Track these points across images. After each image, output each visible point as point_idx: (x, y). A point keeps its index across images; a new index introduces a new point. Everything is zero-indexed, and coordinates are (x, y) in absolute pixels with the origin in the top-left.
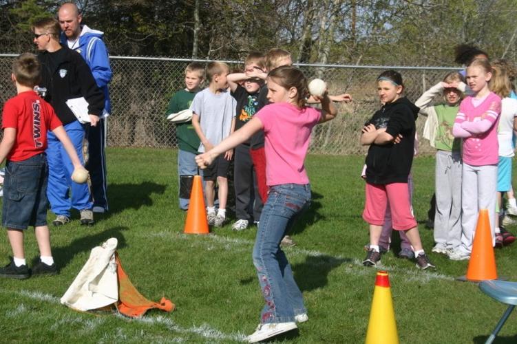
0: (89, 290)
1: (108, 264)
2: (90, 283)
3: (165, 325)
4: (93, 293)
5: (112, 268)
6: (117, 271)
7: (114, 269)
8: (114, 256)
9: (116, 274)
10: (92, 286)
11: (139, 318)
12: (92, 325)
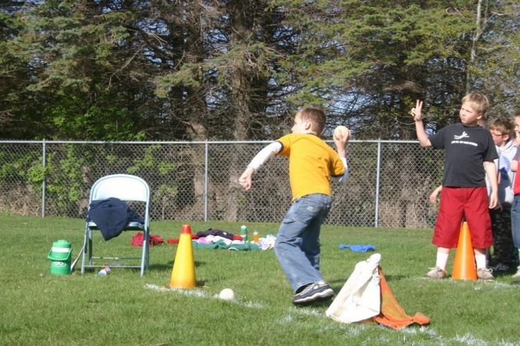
0: (353, 301)
1: (372, 277)
2: (354, 294)
3: (427, 335)
4: (357, 305)
5: (376, 281)
6: (380, 284)
7: (378, 282)
8: (377, 270)
9: (379, 287)
10: (356, 298)
11: (403, 329)
12: (355, 332)
